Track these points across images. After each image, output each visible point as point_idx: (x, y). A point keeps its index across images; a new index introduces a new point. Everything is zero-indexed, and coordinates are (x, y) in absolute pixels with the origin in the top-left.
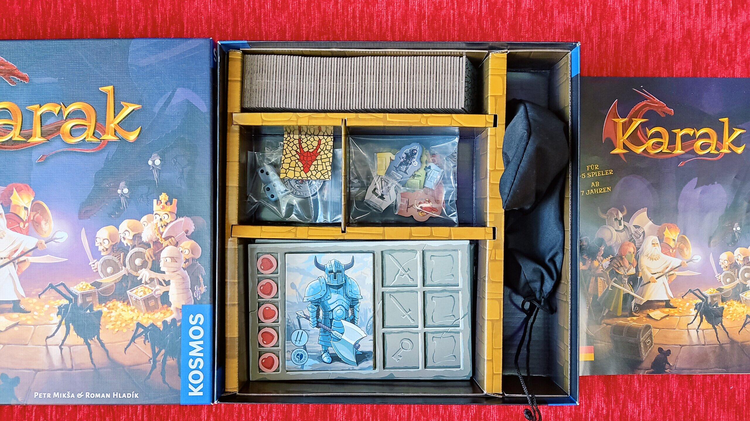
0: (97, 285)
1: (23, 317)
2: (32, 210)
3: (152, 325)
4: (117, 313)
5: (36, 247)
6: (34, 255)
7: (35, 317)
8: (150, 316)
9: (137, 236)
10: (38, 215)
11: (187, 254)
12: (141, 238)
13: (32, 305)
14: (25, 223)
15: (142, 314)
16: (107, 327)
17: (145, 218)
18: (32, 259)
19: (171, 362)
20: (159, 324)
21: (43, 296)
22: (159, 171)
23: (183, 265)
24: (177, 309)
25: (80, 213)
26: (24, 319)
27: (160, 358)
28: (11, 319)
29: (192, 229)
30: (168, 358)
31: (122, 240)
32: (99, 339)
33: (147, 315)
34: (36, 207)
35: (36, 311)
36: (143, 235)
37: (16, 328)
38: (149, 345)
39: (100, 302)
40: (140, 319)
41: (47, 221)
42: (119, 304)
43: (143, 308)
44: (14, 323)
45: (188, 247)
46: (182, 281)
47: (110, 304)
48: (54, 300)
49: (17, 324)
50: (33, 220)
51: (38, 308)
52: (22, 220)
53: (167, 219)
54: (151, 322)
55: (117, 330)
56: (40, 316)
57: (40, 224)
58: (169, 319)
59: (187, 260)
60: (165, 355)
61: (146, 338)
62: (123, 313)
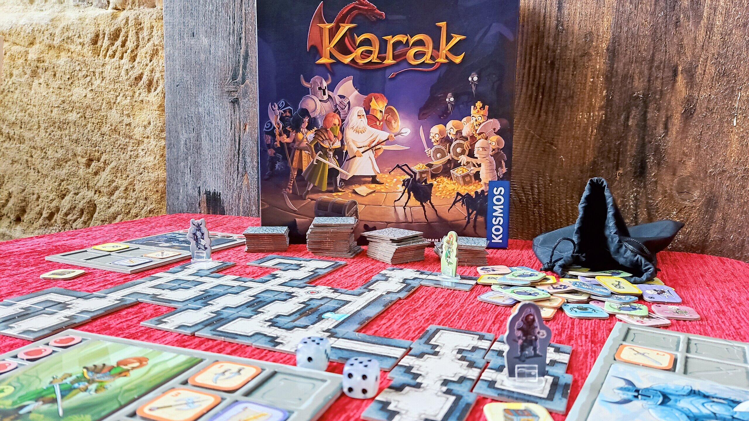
0: (430, 166)
1: (378, 187)
2: (386, 113)
3: (467, 194)
4: (444, 185)
5: (388, 139)
6: (386, 145)
7: (387, 187)
8: (466, 188)
9: (459, 132)
10: (390, 116)
11: (494, 145)
12: (462, 133)
13: (384, 179)
14: (380, 122)
15: (460, 186)
16: (436, 194)
17: (464, 119)
18: (385, 147)
19: (480, 219)
20: (473, 194)
21: (392, 173)
22: (476, 86)
23: (491, 153)
24: (485, 184)
25: (419, 116)
26: (379, 188)
27: (473, 216)
28: (370, 188)
29: (498, 127)
30: (479, 217)
31: (448, 135)
32: (430, 202)
33: (464, 187)
34: (388, 111)
35: (387, 183)
36: (463, 132)
37: (374, 194)
38: (465, 207)
39: (432, 178)
40: (459, 189)
41: (396, 121)
42: (445, 179)
43: (462, 182)
44: (372, 191)
45: (495, 140)
46: (489, 164)
47: (439, 179)
48: (400, 176)
49: (374, 191)
50: (386, 120)
51: (389, 181)
52: (379, 120)
53: (480, 120)
54: (466, 192)
55: (443, 197)
56: (390, 187)
57: (391, 123)
58: (479, 191)
59: (494, 150)
60: (476, 215)
61: (463, 203)
62: (447, 186)
